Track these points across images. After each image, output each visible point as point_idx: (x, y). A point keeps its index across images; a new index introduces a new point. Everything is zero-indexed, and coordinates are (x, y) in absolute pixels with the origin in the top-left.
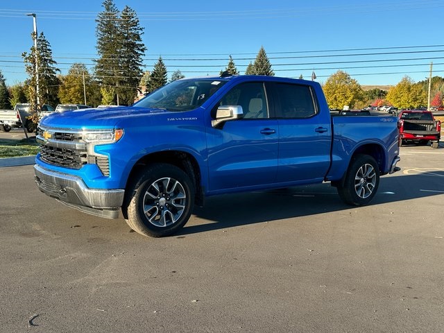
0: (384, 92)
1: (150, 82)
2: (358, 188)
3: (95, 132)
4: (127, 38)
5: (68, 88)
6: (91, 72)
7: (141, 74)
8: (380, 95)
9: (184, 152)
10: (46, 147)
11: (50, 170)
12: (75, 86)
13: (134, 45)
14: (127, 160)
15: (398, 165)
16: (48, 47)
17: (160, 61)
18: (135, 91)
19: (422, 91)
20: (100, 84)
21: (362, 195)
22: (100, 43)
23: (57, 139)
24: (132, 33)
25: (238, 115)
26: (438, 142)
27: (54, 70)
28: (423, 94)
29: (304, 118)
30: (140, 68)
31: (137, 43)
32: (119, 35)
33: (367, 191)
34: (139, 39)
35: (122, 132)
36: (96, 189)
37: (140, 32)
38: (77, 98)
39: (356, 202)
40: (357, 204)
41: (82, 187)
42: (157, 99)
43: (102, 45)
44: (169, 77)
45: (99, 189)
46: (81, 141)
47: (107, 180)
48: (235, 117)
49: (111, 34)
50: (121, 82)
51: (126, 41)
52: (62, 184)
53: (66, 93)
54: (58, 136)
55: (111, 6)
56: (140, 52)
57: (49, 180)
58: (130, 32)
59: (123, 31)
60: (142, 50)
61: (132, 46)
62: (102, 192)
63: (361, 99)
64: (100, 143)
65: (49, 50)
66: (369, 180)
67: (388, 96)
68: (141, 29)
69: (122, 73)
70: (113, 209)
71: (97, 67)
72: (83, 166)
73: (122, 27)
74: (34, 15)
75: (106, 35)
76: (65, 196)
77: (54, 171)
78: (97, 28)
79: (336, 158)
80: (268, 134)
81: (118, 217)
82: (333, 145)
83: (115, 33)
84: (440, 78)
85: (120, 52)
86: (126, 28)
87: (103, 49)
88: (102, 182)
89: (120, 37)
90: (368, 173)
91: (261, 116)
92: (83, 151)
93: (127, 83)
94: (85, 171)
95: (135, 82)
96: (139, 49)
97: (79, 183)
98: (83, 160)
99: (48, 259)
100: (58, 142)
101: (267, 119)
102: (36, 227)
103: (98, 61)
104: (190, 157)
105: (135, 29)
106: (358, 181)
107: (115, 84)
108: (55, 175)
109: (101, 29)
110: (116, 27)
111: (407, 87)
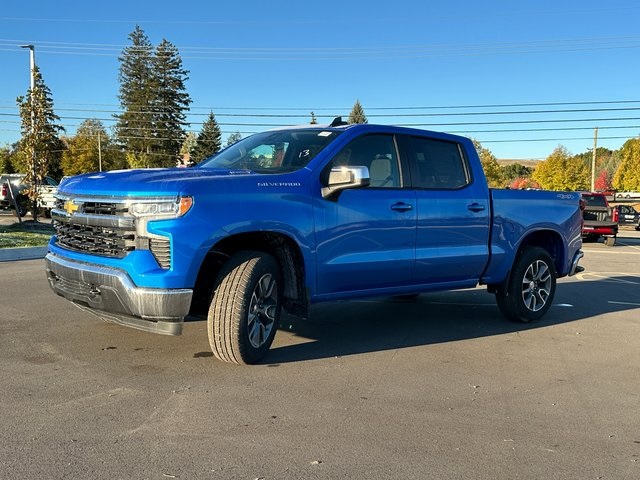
0: (527, 169)
1: (195, 148)
2: (527, 295)
3: (149, 201)
4: (163, 85)
5: (76, 155)
6: (110, 133)
7: (183, 136)
8: (521, 173)
9: (281, 235)
10: (68, 226)
11: (73, 261)
12: (86, 152)
13: (174, 95)
14: (196, 246)
15: (580, 263)
16: (48, 96)
17: (212, 118)
18: (174, 160)
19: (582, 167)
20: (123, 150)
21: (531, 307)
22: (124, 91)
23: (88, 212)
24: (171, 78)
25: (363, 180)
26: (615, 237)
27: (56, 129)
28: (585, 172)
29: (451, 190)
30: (183, 127)
31: (179, 91)
32: (152, 80)
33: (539, 301)
34: (181, 86)
35: (191, 201)
36: (148, 288)
37: (183, 77)
38: (89, 169)
39: (524, 317)
40: (525, 320)
41: (127, 286)
42: (231, 160)
43: (127, 93)
44: (224, 140)
45: (154, 289)
46: (126, 215)
47: (167, 274)
48: (357, 182)
49: (140, 79)
50: (155, 148)
51: (163, 89)
52: (93, 282)
53: (72, 162)
54: (89, 208)
55: (141, 40)
56: (182, 105)
57: (72, 276)
58: (168, 76)
59: (158, 74)
60: (186, 103)
61: (170, 97)
62: (158, 293)
63: (496, 177)
64: (157, 218)
65: (49, 100)
66: (541, 285)
67: (534, 174)
68: (184, 73)
69: (155, 134)
70: (174, 321)
71: (119, 125)
72: (128, 253)
73: (157, 69)
74: (32, 48)
75: (134, 80)
76: (98, 300)
77: (81, 262)
78: (121, 69)
79: (496, 250)
80: (403, 210)
81: (181, 333)
82: (492, 231)
83: (146, 77)
84: (606, 150)
85: (153, 105)
86: (162, 71)
87: (129, 99)
88: (159, 278)
89: (154, 84)
90: (541, 274)
91: (390, 184)
92: (129, 229)
93: (163, 148)
94: (130, 262)
95: (174, 147)
96: (180, 101)
97: (122, 279)
98: (129, 243)
99: (73, 397)
100: (89, 216)
101: (400, 189)
102: (48, 349)
103: (121, 117)
104: (290, 242)
105: (176, 73)
106: (527, 286)
107: (145, 151)
108: (82, 268)
109: (126, 72)
110: (148, 69)
111: (560, 161)
